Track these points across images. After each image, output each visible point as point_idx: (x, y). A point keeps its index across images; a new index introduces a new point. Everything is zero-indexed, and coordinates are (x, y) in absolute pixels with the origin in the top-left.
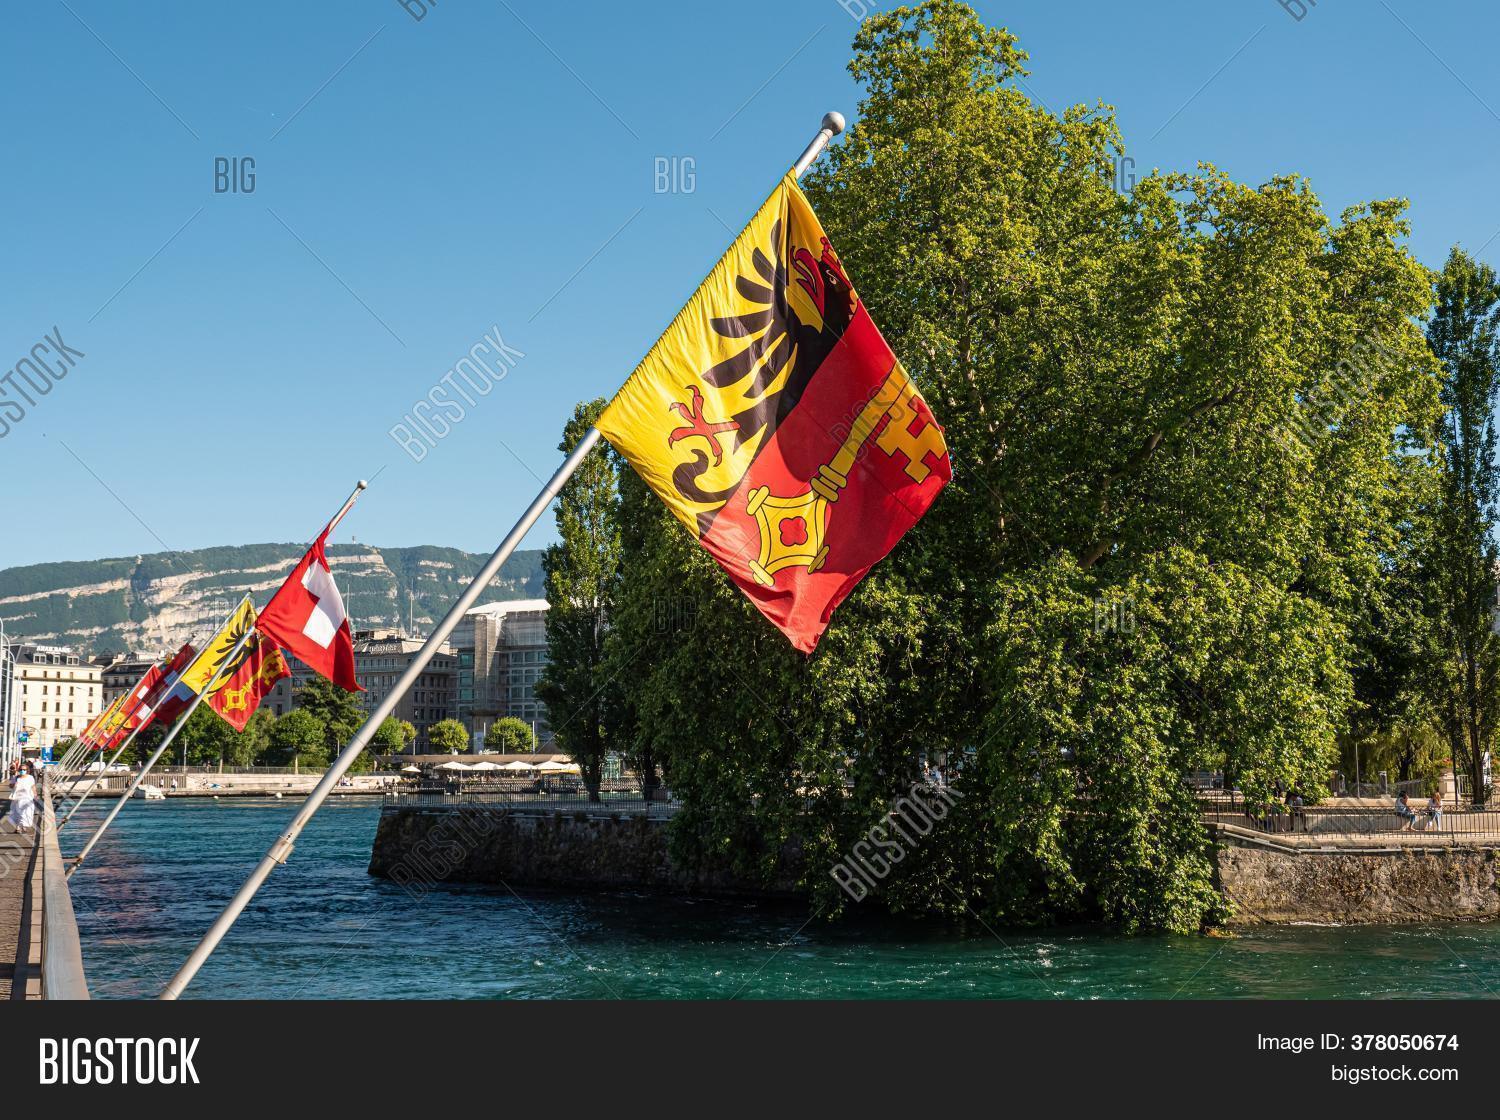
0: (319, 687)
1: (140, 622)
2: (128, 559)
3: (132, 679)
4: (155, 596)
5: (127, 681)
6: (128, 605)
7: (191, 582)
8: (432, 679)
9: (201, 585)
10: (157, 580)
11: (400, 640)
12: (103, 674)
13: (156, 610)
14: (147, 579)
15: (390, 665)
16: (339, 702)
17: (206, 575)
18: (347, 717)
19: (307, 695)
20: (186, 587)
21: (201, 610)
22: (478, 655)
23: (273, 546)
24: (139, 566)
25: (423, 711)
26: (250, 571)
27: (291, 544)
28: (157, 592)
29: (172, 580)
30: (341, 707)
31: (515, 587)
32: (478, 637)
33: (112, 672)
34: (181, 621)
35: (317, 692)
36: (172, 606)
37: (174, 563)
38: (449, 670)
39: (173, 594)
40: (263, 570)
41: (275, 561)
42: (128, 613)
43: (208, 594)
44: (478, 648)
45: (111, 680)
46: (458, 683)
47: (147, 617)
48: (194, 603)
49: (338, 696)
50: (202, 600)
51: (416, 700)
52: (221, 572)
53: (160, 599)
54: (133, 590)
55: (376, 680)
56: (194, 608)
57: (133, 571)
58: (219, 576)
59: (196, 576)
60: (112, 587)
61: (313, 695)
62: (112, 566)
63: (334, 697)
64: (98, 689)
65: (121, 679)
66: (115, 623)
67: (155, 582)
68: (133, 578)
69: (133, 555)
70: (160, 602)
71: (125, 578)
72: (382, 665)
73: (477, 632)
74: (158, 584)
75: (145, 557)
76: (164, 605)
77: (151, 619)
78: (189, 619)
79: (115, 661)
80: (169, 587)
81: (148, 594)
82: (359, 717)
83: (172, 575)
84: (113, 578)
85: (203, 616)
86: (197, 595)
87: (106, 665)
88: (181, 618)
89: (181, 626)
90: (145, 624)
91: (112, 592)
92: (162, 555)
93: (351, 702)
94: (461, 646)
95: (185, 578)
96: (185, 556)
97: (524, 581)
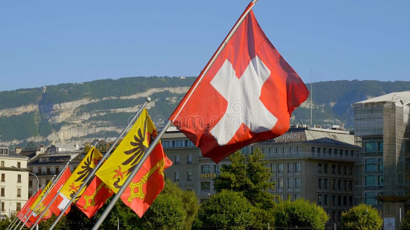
0: (234, 172)
1: (46, 136)
2: (37, 89)
3: (53, 168)
4: (57, 117)
5: (48, 170)
6: (37, 123)
7: (82, 106)
8: (334, 166)
9: (89, 108)
10: (58, 105)
11: (302, 130)
12: (28, 164)
13: (58, 127)
14: (51, 104)
15: (294, 152)
16: (253, 186)
17: (93, 101)
18: (261, 201)
19: (223, 179)
20: (78, 110)
21: (90, 127)
22: (386, 141)
23: (142, 79)
24: (44, 95)
25: (326, 196)
26: (125, 98)
27: (155, 77)
28: (58, 114)
29: (68, 105)
30: (256, 191)
31: (325, 109)
32: (386, 124)
33: (36, 162)
34: (75, 135)
35: (232, 176)
36: (69, 124)
37: (69, 92)
38: (353, 158)
39: (69, 115)
40: (134, 97)
41: (143, 90)
42: (37, 130)
43: (95, 115)
44: (386, 135)
45: (35, 169)
46: (363, 169)
47: (50, 133)
48: (84, 122)
49: (253, 181)
50: (90, 119)
51: (320, 187)
52: (104, 99)
53: (60, 119)
54: (41, 112)
55: (281, 167)
56: (85, 125)
57: (40, 98)
58: (102, 102)
59: (85, 102)
60: (25, 110)
61: (229, 179)
62: (25, 95)
63: (249, 182)
64: (25, 176)
65: (44, 169)
66: (28, 137)
67: (56, 106)
68: (40, 103)
69: (40, 87)
70: (60, 121)
71: (34, 104)
72: (286, 152)
73: (386, 119)
74: (59, 108)
75: (49, 88)
76: (63, 124)
77: (54, 134)
78: (81, 134)
79: (38, 153)
80: (66, 110)
81: (51, 116)
82: (273, 202)
83: (69, 101)
84: (26, 104)
85: (91, 131)
86: (86, 117)
87: (31, 156)
88: (75, 134)
89: (76, 139)
90: (50, 138)
91: (25, 113)
92: (61, 86)
93: (265, 186)
94: (366, 134)
95: (77, 104)
96: (77, 86)
97: (332, 104)
